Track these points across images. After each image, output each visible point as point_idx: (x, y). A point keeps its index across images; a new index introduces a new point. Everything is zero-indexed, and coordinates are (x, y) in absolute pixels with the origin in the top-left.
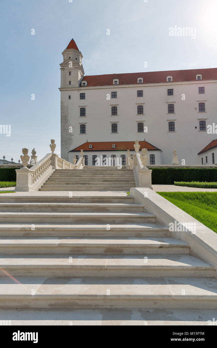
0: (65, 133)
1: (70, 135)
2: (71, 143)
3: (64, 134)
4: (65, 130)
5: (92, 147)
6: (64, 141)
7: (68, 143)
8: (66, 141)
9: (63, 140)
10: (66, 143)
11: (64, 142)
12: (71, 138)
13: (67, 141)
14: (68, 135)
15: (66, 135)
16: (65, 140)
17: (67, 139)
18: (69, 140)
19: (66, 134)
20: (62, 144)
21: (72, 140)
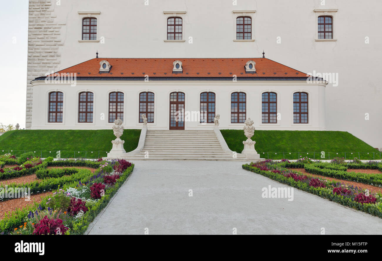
0: (40, 37)
1: (53, 43)
2: (55, 65)
3: (37, 40)
4: (41, 30)
5: (111, 68)
6: (36, 58)
7: (47, 63)
8: (40, 58)
9: (34, 55)
10: (42, 65)
11: (36, 62)
12: (56, 51)
13: (44, 58)
14: (48, 43)
15: (43, 43)
16: (38, 55)
17: (44, 54)
18: (52, 56)
19: (42, 41)
20: (30, 65)
21: (58, 56)
